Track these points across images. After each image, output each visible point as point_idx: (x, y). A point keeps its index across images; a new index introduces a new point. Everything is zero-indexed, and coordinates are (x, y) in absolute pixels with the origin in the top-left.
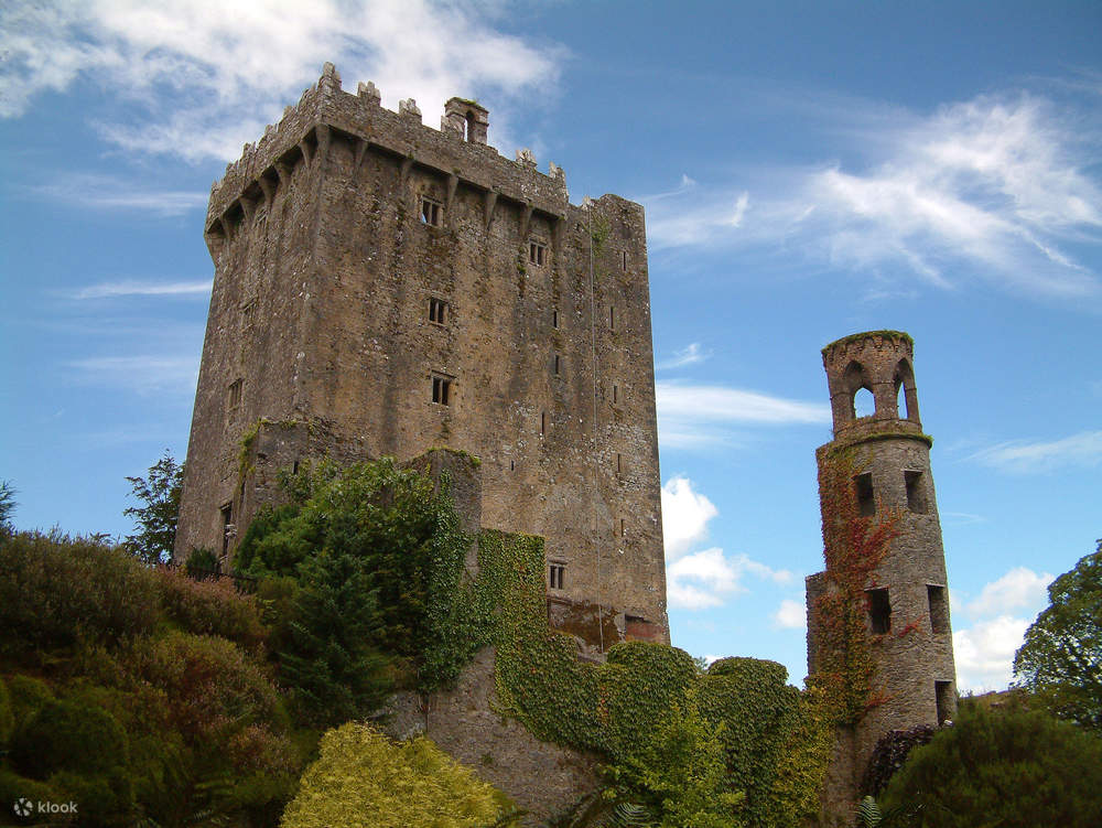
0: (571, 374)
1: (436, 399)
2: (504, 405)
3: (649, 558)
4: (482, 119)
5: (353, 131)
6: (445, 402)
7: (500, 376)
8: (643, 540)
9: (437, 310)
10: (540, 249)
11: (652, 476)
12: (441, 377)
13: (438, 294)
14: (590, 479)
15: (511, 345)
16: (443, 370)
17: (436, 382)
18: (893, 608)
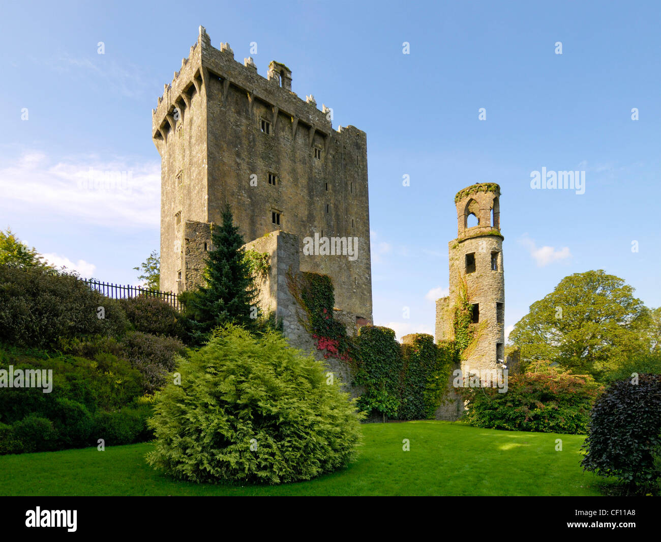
0: (334, 213)
1: (274, 222)
2: (305, 226)
3: (366, 293)
4: (288, 75)
5: (220, 73)
6: (278, 223)
7: (303, 212)
8: (364, 286)
9: (272, 179)
10: (319, 151)
11: (368, 259)
12: (276, 211)
13: (272, 170)
14: (342, 259)
15: (307, 198)
16: (276, 208)
17: (274, 214)
18: (480, 312)
